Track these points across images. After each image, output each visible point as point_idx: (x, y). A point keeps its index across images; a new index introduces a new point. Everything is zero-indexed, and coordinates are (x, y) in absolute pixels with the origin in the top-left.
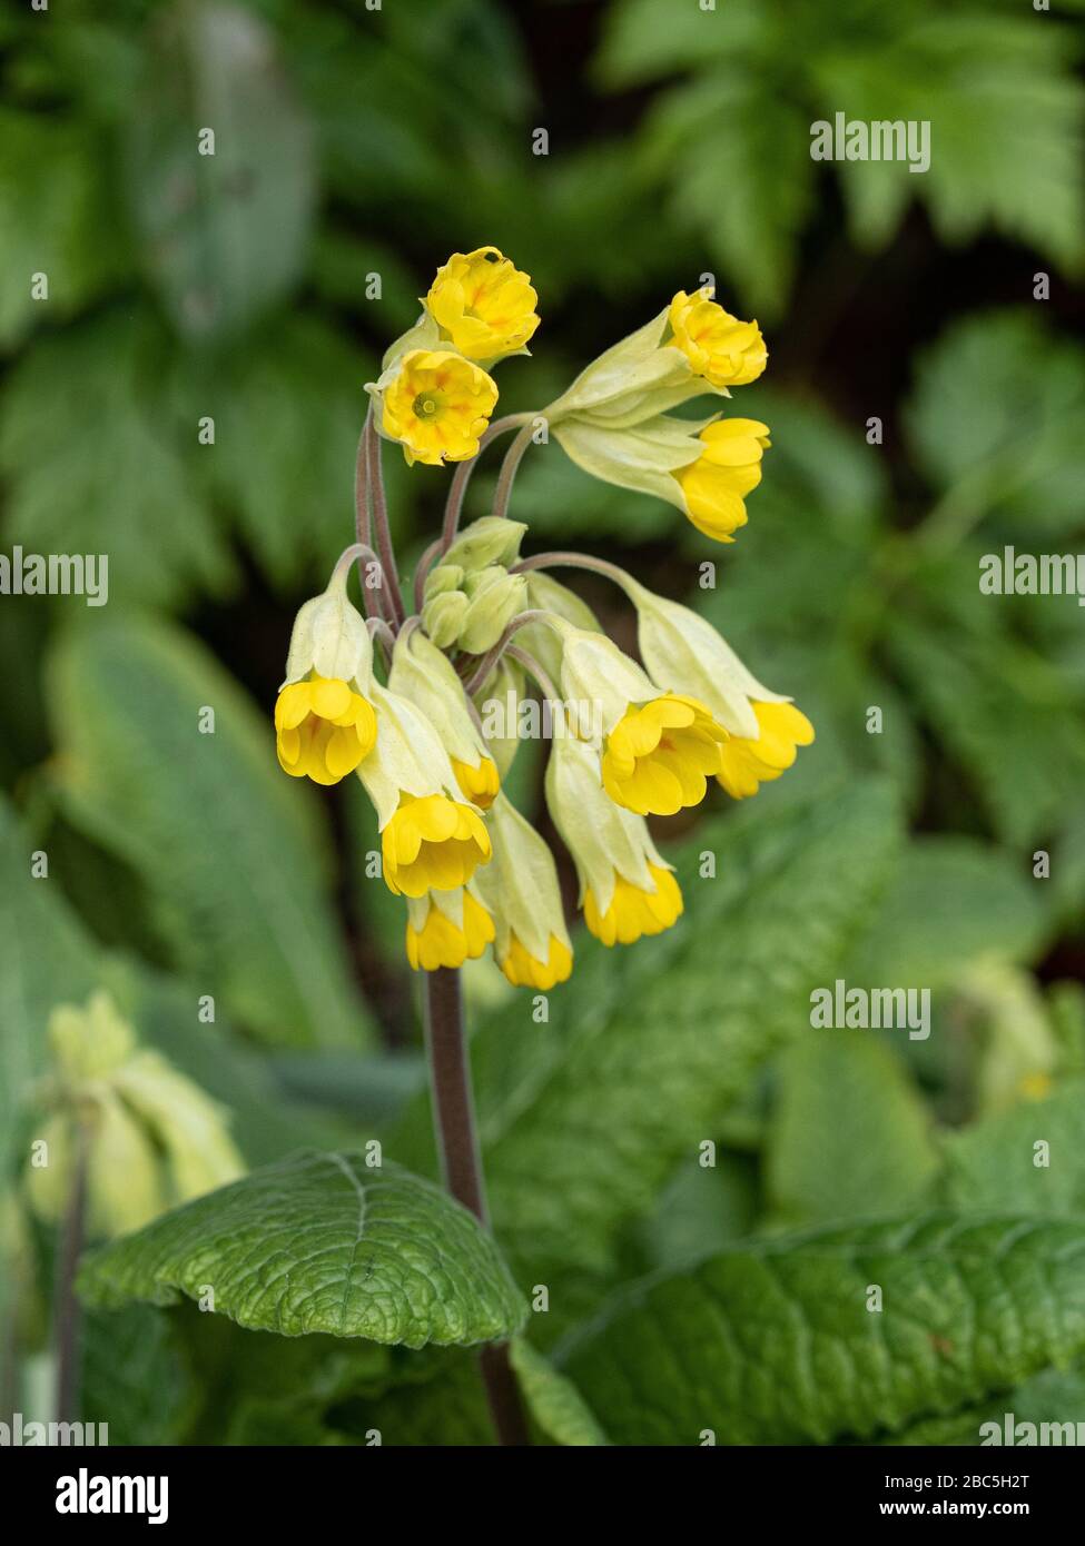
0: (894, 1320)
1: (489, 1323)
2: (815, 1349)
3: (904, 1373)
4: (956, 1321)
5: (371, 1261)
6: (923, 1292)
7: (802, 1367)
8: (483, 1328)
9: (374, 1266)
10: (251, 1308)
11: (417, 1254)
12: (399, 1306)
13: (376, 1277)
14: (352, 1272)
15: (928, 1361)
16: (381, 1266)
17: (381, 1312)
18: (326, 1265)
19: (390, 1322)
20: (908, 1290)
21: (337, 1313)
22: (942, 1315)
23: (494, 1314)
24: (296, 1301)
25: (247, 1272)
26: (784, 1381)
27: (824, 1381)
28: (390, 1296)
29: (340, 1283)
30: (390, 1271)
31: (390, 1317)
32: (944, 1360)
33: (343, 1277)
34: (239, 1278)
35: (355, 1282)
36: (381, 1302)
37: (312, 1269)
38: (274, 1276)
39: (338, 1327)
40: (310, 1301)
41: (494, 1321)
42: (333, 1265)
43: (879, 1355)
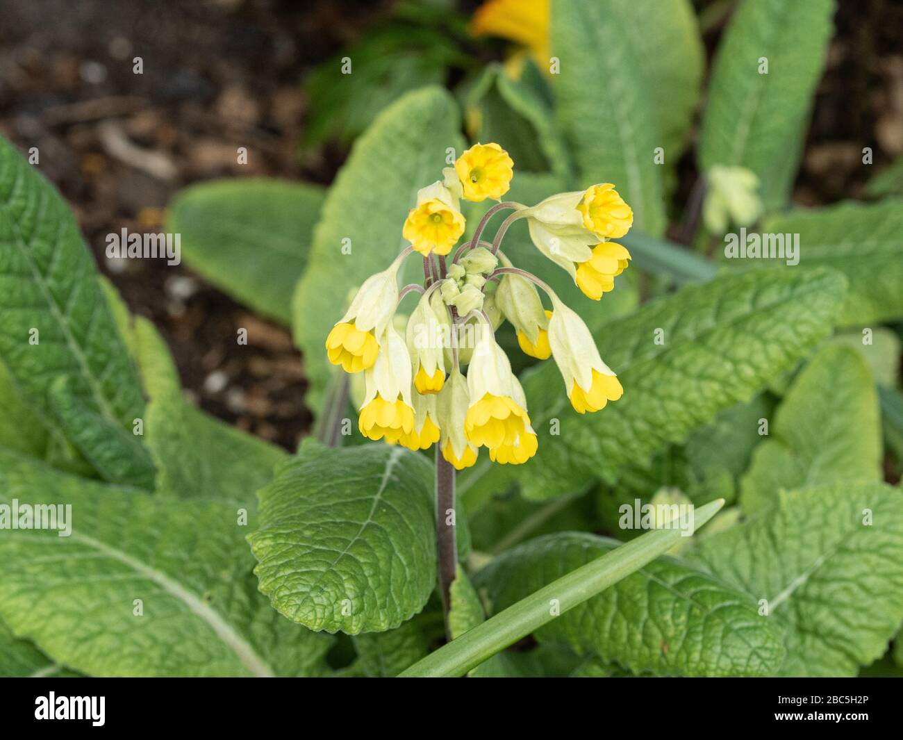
0: (651, 623)
1: (380, 625)
2: (614, 620)
3: (646, 650)
4: (675, 638)
5: (325, 586)
6: (668, 617)
7: (607, 625)
8: (376, 627)
9: (325, 589)
10: (266, 584)
11: (352, 587)
12: (327, 614)
13: (323, 596)
14: (313, 589)
15: (658, 651)
16: (329, 590)
17: (316, 615)
18: (304, 580)
19: (318, 621)
20: (662, 612)
21: (294, 609)
22: (671, 633)
23: (384, 621)
24: (282, 594)
25: (274, 563)
26: (598, 627)
27: (613, 636)
28: (325, 607)
29: (303, 593)
30: (332, 594)
31: (320, 619)
32: (663, 655)
33: (307, 589)
34: (270, 565)
35: (312, 595)
36: (319, 610)
37: (296, 579)
38: (281, 574)
39: (292, 616)
40: (286, 597)
41: (383, 624)
42: (307, 581)
43: (638, 637)
